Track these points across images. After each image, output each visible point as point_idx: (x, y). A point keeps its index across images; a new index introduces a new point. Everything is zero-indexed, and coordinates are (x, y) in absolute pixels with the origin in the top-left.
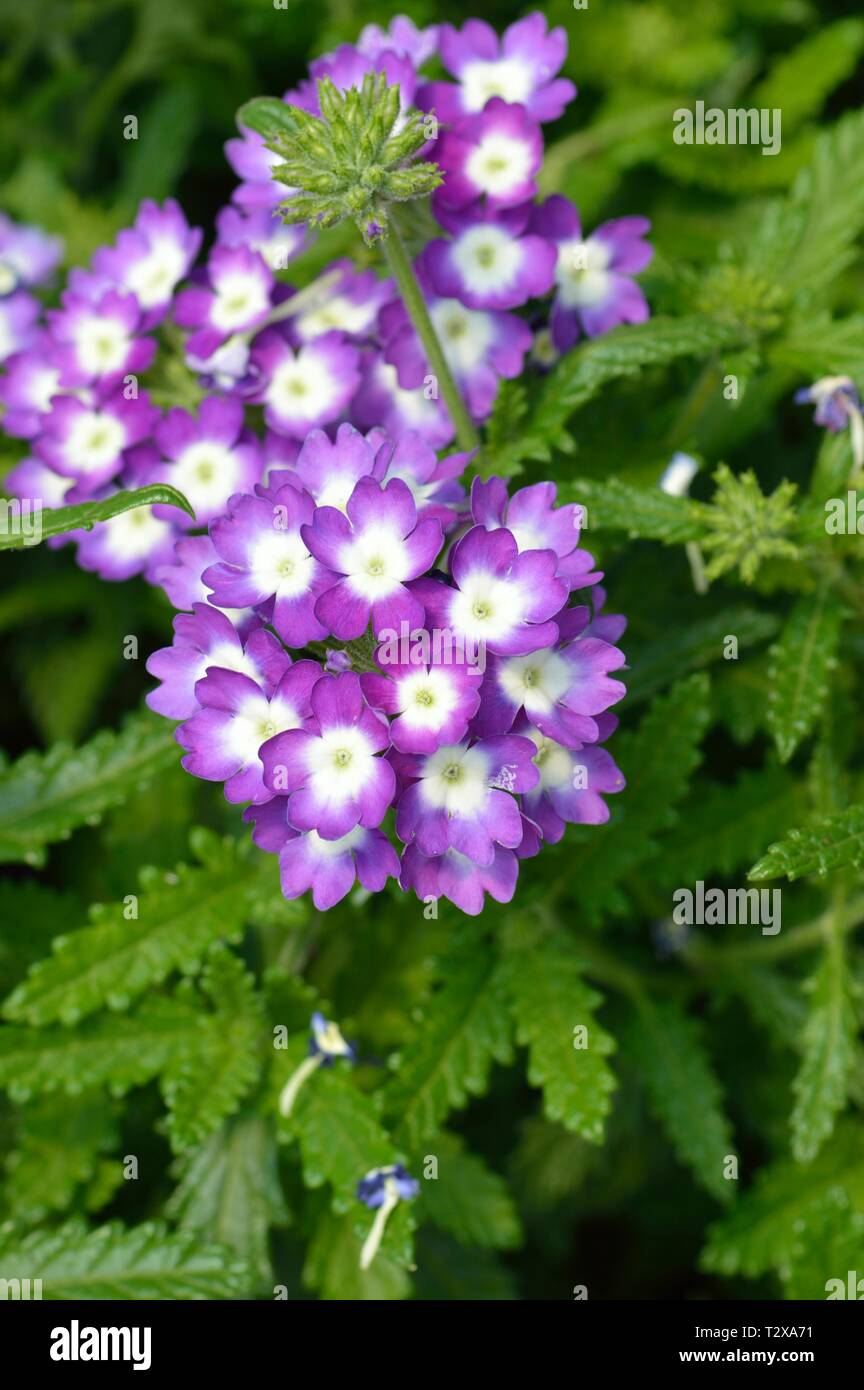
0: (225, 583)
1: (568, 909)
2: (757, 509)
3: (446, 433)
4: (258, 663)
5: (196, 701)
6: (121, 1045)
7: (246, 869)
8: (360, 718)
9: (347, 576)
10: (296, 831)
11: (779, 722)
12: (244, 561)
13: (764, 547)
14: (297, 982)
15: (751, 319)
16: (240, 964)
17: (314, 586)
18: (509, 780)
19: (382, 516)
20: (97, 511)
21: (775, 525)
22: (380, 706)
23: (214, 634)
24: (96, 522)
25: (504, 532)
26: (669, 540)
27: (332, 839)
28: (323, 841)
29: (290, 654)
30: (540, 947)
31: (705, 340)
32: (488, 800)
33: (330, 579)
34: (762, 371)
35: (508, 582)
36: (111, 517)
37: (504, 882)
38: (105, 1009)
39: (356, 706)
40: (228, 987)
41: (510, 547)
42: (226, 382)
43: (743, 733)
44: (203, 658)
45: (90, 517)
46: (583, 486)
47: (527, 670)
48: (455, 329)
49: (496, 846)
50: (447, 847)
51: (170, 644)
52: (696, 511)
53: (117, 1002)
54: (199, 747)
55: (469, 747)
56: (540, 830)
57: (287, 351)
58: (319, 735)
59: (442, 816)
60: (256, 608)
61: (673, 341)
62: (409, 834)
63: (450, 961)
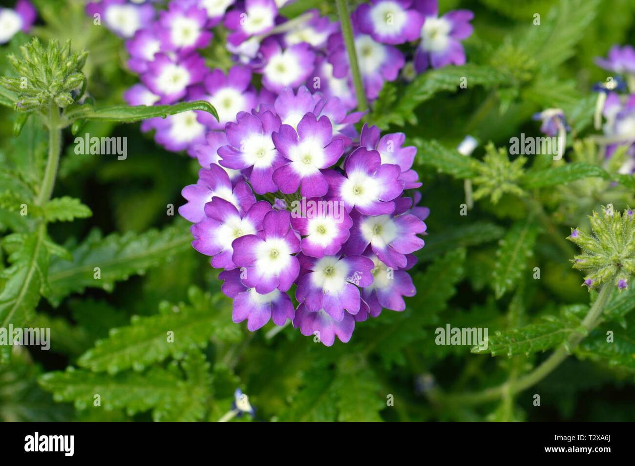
0: (229, 156)
1: (375, 359)
2: (505, 167)
3: (352, 104)
4: (239, 199)
5: (204, 213)
6: (136, 390)
7: (215, 310)
8: (286, 235)
9: (292, 161)
10: (244, 288)
11: (498, 278)
12: (239, 146)
13: (506, 187)
14: (231, 373)
15: (517, 73)
16: (204, 357)
17: (274, 164)
18: (357, 279)
19: (314, 134)
20: (169, 110)
21: (513, 177)
22: (298, 230)
23: (219, 181)
24: (168, 115)
25: (376, 153)
26: (458, 176)
27: (263, 294)
28: (257, 294)
29: (256, 196)
30: (358, 374)
31: (491, 78)
32: (345, 288)
33: (283, 161)
34: (518, 100)
35: (373, 178)
36: (176, 113)
37: (346, 332)
38: (131, 370)
39: (286, 229)
40: (196, 368)
41: (377, 161)
42: (245, 60)
43: (478, 285)
44: (211, 193)
45: (166, 112)
46: (418, 142)
47: (375, 225)
48: (366, 52)
49: (346, 312)
50: (320, 308)
51: (195, 183)
52: (474, 164)
53: (138, 367)
54: (202, 237)
55: (340, 259)
56: (369, 307)
57: (279, 49)
58: (265, 240)
59: (320, 292)
60: (243, 171)
61: (476, 76)
62: (302, 298)
63: (311, 374)
